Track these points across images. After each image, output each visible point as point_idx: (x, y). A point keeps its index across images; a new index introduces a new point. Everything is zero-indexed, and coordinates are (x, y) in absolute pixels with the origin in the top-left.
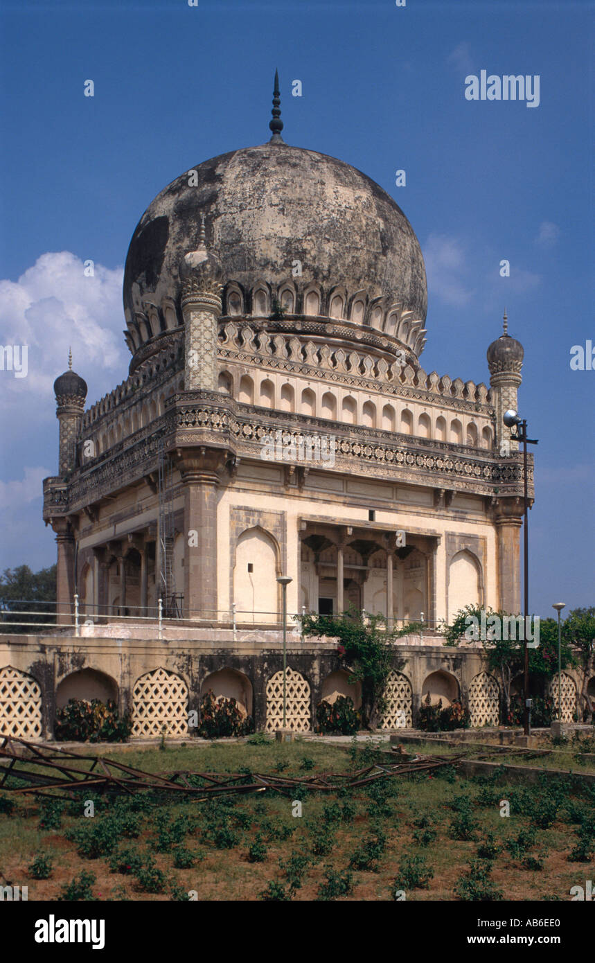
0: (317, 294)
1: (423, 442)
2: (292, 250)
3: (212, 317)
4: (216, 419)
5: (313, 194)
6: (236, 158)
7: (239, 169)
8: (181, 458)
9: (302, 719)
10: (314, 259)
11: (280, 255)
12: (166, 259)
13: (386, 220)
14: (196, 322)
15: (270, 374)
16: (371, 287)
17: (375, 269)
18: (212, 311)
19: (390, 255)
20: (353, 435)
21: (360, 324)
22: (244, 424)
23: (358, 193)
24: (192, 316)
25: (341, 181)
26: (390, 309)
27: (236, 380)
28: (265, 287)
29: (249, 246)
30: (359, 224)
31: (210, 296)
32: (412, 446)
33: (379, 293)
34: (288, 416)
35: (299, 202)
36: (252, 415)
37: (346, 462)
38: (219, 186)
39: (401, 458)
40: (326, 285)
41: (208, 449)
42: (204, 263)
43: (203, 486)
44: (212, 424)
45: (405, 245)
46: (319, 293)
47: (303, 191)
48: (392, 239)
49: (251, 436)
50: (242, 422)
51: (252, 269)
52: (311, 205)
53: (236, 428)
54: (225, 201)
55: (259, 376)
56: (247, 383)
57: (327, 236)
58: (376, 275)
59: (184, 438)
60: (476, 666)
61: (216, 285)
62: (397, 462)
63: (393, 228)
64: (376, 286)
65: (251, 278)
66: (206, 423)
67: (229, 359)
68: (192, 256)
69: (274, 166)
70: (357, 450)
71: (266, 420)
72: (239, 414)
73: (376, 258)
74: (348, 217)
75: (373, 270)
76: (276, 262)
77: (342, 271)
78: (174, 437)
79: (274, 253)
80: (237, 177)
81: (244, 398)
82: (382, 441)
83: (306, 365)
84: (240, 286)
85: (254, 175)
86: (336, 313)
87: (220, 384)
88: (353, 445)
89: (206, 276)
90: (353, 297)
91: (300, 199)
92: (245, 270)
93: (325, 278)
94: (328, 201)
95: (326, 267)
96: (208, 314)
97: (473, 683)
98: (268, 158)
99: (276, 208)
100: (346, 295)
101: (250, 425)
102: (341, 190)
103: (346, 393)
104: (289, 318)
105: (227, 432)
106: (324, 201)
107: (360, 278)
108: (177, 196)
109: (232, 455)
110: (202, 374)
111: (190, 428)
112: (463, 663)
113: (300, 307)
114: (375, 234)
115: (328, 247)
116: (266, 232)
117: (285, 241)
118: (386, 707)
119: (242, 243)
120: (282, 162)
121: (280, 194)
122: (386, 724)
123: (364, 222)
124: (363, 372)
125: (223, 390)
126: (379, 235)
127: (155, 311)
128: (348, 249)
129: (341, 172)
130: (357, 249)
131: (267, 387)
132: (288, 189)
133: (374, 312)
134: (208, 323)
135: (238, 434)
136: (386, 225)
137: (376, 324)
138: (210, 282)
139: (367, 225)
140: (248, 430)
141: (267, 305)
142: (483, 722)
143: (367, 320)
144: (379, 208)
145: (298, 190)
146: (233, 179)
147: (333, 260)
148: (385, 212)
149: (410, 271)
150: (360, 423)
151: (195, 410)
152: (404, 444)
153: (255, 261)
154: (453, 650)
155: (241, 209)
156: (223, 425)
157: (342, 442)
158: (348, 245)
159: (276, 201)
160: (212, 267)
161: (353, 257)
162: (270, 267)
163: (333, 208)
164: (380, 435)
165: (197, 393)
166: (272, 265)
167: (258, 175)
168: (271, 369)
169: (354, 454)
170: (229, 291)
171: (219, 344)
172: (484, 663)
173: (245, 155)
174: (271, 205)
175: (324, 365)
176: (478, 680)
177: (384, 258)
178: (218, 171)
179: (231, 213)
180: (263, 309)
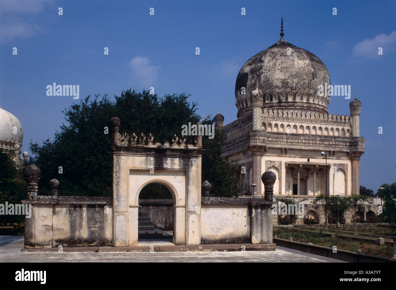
0: (292, 95)
1: (325, 137)
2: (285, 83)
3: (260, 109)
4: (261, 138)
5: (291, 65)
6: (268, 54)
7: (269, 58)
8: (251, 149)
9: (276, 221)
10: (291, 84)
11: (281, 84)
12: (248, 86)
13: (314, 68)
14: (255, 110)
15: (277, 122)
16: (309, 90)
17: (310, 84)
18: (260, 107)
19: (315, 79)
20: (302, 137)
21: (306, 102)
22: (269, 138)
23: (305, 61)
25: (300, 59)
26: (316, 95)
27: (267, 125)
28: (276, 94)
29: (272, 82)
30: (305, 72)
31: (259, 103)
32: (321, 139)
33: (312, 91)
34: (282, 134)
35: (286, 68)
36: (271, 135)
37: (300, 145)
38: (263, 64)
39: (318, 142)
40: (294, 92)
41: (259, 146)
42: (258, 94)
43: (257, 156)
44: (260, 139)
45: (321, 74)
46: (293, 94)
47: (288, 64)
48: (316, 74)
49: (271, 141)
50: (268, 137)
51: (272, 89)
52: (290, 68)
53: (266, 139)
54: (265, 69)
55: (273, 123)
56: (270, 125)
57: (295, 77)
58: (311, 86)
59: (252, 143)
60: (322, 209)
61: (261, 99)
62: (316, 144)
63: (317, 70)
64: (311, 90)
65: (272, 91)
66: (258, 139)
67: (265, 119)
68: (254, 92)
69: (279, 57)
70: (303, 141)
71: (275, 136)
72: (267, 135)
73: (311, 81)
74: (302, 70)
75: (309, 85)
76: (279, 86)
77: (300, 87)
78: (249, 143)
79: (279, 84)
80: (268, 61)
81: (269, 130)
82: (311, 138)
83: (288, 117)
84: (269, 94)
85: (273, 60)
86: (298, 99)
87: (262, 126)
88: (302, 140)
89: (258, 98)
90: (303, 95)
91: (286, 67)
92: (270, 89)
93: (295, 89)
94: (295, 66)
95: (295, 86)
96: (258, 108)
97: (321, 213)
98: (277, 54)
99: (280, 70)
100: (301, 94)
101: (271, 138)
102: (299, 62)
103: (301, 124)
104: (284, 102)
105: (264, 141)
106: (294, 66)
107: (306, 88)
108: (251, 66)
109: (265, 147)
110: (257, 125)
111: (254, 141)
112: (318, 208)
113: (287, 99)
114: (310, 74)
115: (295, 80)
116: (276, 78)
117: (282, 80)
118: (297, 218)
119: (269, 81)
120: (282, 55)
121: (281, 66)
122: (297, 223)
123: (307, 71)
124: (306, 117)
125: (263, 128)
126: (312, 74)
127: (245, 100)
128: (302, 80)
129: (300, 55)
130: (304, 79)
131: (276, 125)
132: (283, 64)
133: (310, 97)
134: (259, 110)
135: (267, 140)
136: (314, 70)
137: (311, 101)
138: (259, 99)
139: (308, 71)
140: (270, 139)
141: (277, 99)
142: (324, 223)
143: (308, 100)
144: (312, 65)
145: (286, 64)
146: (267, 59)
147: (297, 84)
148: (314, 66)
149: (323, 82)
150: (305, 133)
151: (255, 136)
152: (319, 138)
153: (273, 86)
154: (315, 205)
155: (269, 71)
156: (263, 139)
157: (299, 140)
158: (301, 79)
159: (279, 68)
160: (260, 95)
161: (303, 82)
162: (278, 88)
163: (297, 68)
164: (310, 136)
165: (256, 131)
166: (279, 87)
167: (274, 60)
168: (277, 120)
169: (302, 143)
170: (266, 95)
171: (262, 115)
172: (324, 208)
173: (271, 53)
174: (278, 69)
175: (294, 117)
176: (322, 213)
177: (313, 80)
178: (263, 59)
179: (266, 73)
180: (276, 100)
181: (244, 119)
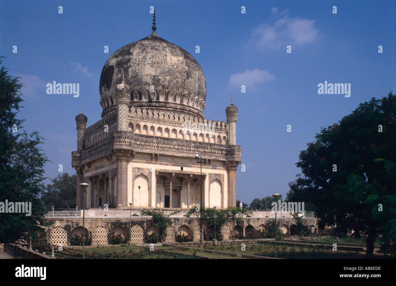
0: (164, 94)
1: (200, 143)
2: (156, 81)
3: (126, 106)
4: (127, 140)
5: (163, 60)
6: (137, 46)
7: (138, 51)
8: (116, 153)
9: (141, 239)
10: (163, 82)
11: (151, 81)
12: (113, 80)
13: (189, 67)
14: (121, 108)
15: (146, 123)
16: (183, 90)
17: (184, 84)
18: (126, 104)
19: (190, 79)
20: (175, 142)
21: (179, 103)
22: (137, 141)
23: (179, 58)
24: (119, 106)
25: (173, 54)
26: (190, 97)
27: (135, 126)
28: (146, 92)
29: (141, 77)
30: (179, 69)
31: (125, 99)
32: (196, 145)
33: (186, 92)
34: (152, 137)
35: (158, 63)
36: (140, 138)
37: (172, 151)
38: (131, 56)
39: (192, 149)
40: (167, 91)
41: (124, 150)
42: (123, 89)
43: (123, 162)
44: (126, 142)
45: (196, 74)
46: (164, 93)
47: (159, 59)
48: (191, 73)
49: (139, 144)
50: (136, 140)
51: (142, 85)
52: (162, 63)
53: (133, 142)
54: (133, 62)
55: (142, 124)
56: (138, 126)
57: (167, 74)
58: (185, 86)
59: (116, 146)
60: (196, 223)
61: (127, 95)
62: (191, 150)
63: (191, 69)
64: (185, 90)
65: (141, 88)
66: (123, 142)
67: (132, 119)
68: (119, 86)
69: (150, 50)
70: (176, 147)
71: (144, 139)
72: (135, 137)
73: (185, 80)
74: (175, 67)
75: (183, 85)
76: (150, 83)
77: (172, 86)
78: (113, 146)
79: (149, 80)
80: (137, 54)
81: (137, 131)
82: (185, 144)
83: (159, 119)
84: (138, 91)
85: (143, 53)
86: (170, 100)
87: (129, 127)
88: (175, 146)
89: (124, 93)
90: (176, 95)
91: (158, 62)
92: (139, 86)
93: (167, 88)
94: (168, 62)
95: (167, 85)
96: (125, 105)
97: (195, 228)
98: (148, 47)
99: (150, 65)
100: (174, 94)
101: (139, 141)
102: (173, 57)
103: (173, 128)
104: (154, 102)
105: (130, 144)
106: (166, 62)
107: (179, 87)
108: (117, 59)
109: (132, 151)
110: (123, 125)
111: (118, 143)
112: (192, 222)
113: (158, 98)
114: (184, 72)
115: (168, 78)
116: (146, 73)
117: (153, 76)
118: (167, 235)
119: (138, 77)
120: (153, 48)
121: (151, 60)
122: (167, 240)
123: (180, 68)
124: (179, 120)
125: (130, 129)
126: (186, 72)
127: (110, 97)
128: (175, 78)
129: (173, 51)
130: (178, 78)
131: (145, 127)
132: (154, 58)
133: (184, 99)
134: (125, 108)
135: (135, 144)
136: (189, 69)
137: (185, 103)
138: (125, 95)
139: (182, 69)
140: (138, 143)
141: (147, 97)
142: (198, 240)
143: (182, 101)
144: (186, 63)
145: (157, 58)
146: (135, 52)
147: (169, 82)
148: (188, 64)
149: (198, 83)
150: (178, 138)
151: (120, 137)
152: (193, 144)
153: (143, 83)
154: (188, 219)
155: (138, 65)
156: (129, 142)
157: (171, 145)
158: (174, 77)
159: (150, 62)
160: (126, 90)
161: (176, 81)
162: (148, 85)
163: (169, 64)
164: (184, 142)
165: (121, 132)
166: (149, 84)
167: (144, 53)
168: (147, 121)
169: (175, 149)
170: (134, 93)
171: (129, 114)
172: (198, 223)
173: (140, 45)
174: (148, 64)
175: (165, 119)
176: (197, 227)
177: (188, 80)
178: (131, 51)
179: (135, 66)
180: (145, 98)
181: (109, 119)
